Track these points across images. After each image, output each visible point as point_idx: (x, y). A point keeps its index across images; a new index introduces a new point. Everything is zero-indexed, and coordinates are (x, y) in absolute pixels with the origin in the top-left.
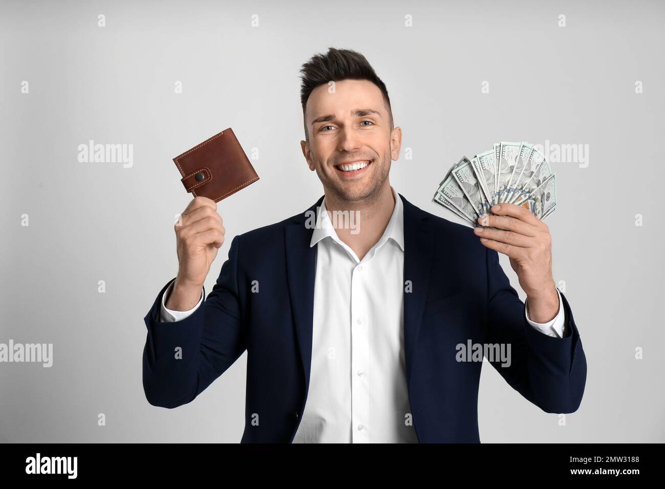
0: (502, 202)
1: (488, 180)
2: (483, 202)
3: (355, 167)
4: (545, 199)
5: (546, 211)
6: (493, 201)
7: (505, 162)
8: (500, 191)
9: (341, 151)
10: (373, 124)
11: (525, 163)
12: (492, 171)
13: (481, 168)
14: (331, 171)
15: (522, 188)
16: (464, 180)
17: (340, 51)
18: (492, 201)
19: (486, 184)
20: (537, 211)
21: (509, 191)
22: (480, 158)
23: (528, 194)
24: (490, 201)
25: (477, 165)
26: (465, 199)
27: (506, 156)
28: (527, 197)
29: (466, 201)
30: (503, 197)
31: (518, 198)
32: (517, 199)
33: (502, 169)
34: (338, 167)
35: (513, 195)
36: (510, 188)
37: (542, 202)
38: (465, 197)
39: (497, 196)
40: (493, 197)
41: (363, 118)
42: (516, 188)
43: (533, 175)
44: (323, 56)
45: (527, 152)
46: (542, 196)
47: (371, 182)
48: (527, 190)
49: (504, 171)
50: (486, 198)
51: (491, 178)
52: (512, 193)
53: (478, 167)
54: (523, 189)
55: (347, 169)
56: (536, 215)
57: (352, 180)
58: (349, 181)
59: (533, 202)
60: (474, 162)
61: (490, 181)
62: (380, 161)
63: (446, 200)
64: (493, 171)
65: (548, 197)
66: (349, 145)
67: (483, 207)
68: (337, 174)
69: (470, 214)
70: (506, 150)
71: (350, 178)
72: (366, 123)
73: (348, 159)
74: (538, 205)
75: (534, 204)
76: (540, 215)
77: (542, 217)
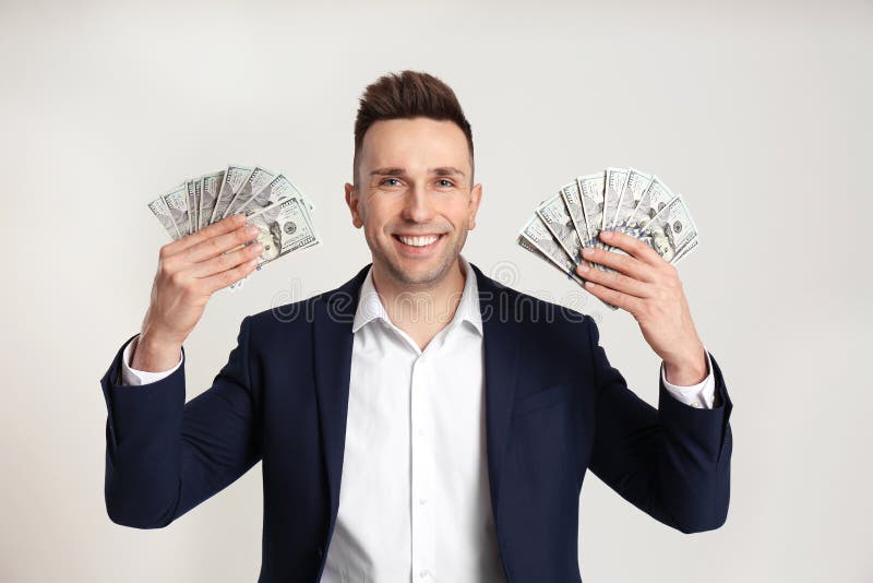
3: (422, 242)
4: (672, 230)
5: (682, 245)
9: (407, 219)
10: (453, 185)
14: (386, 241)
17: (420, 76)
28: (638, 235)
34: (397, 237)
41: (442, 178)
43: (639, 205)
44: (396, 77)
47: (440, 262)
55: (410, 242)
57: (415, 258)
58: (410, 258)
59: (649, 239)
62: (455, 236)
65: (678, 227)
66: (420, 214)
68: (396, 246)
71: (412, 255)
72: (442, 183)
73: (415, 230)
74: (662, 241)
75: (653, 241)
76: (669, 254)
77: (676, 255)
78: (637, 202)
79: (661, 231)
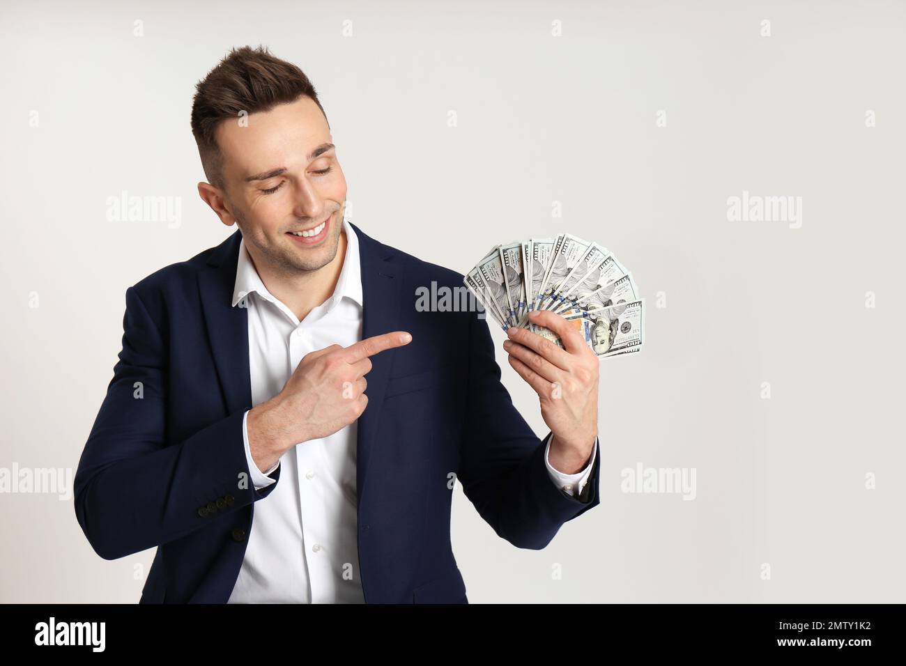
0: (544, 308)
1: (535, 275)
2: (522, 301)
4: (619, 327)
5: (620, 346)
6: (533, 303)
7: (563, 260)
8: (545, 294)
11: (590, 272)
12: (544, 265)
13: (532, 258)
14: (281, 240)
15: (574, 301)
16: (511, 263)
18: (531, 303)
19: (532, 280)
20: (599, 340)
21: (555, 299)
22: (535, 245)
23: (582, 311)
24: (529, 302)
25: (529, 252)
26: (502, 288)
27: (567, 252)
28: (582, 314)
29: (503, 291)
30: (547, 302)
31: (566, 310)
32: (563, 311)
33: (556, 268)
34: (291, 233)
35: (559, 305)
36: (558, 295)
37: (611, 329)
38: (504, 285)
39: (540, 300)
40: (534, 299)
42: (567, 298)
43: (599, 290)
45: (598, 258)
46: (614, 322)
48: (584, 306)
49: (557, 271)
50: (525, 297)
51: (541, 274)
52: (559, 301)
53: (529, 255)
54: (577, 302)
56: (595, 344)
58: (309, 249)
59: (591, 324)
60: (526, 247)
61: (538, 278)
63: (482, 281)
64: (546, 266)
65: (626, 328)
66: (314, 210)
67: (519, 306)
68: (292, 241)
69: (502, 309)
70: (569, 246)
74: (603, 332)
75: (594, 328)
76: (605, 347)
77: (610, 351)
78: (599, 286)
79: (607, 323)
